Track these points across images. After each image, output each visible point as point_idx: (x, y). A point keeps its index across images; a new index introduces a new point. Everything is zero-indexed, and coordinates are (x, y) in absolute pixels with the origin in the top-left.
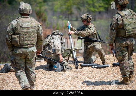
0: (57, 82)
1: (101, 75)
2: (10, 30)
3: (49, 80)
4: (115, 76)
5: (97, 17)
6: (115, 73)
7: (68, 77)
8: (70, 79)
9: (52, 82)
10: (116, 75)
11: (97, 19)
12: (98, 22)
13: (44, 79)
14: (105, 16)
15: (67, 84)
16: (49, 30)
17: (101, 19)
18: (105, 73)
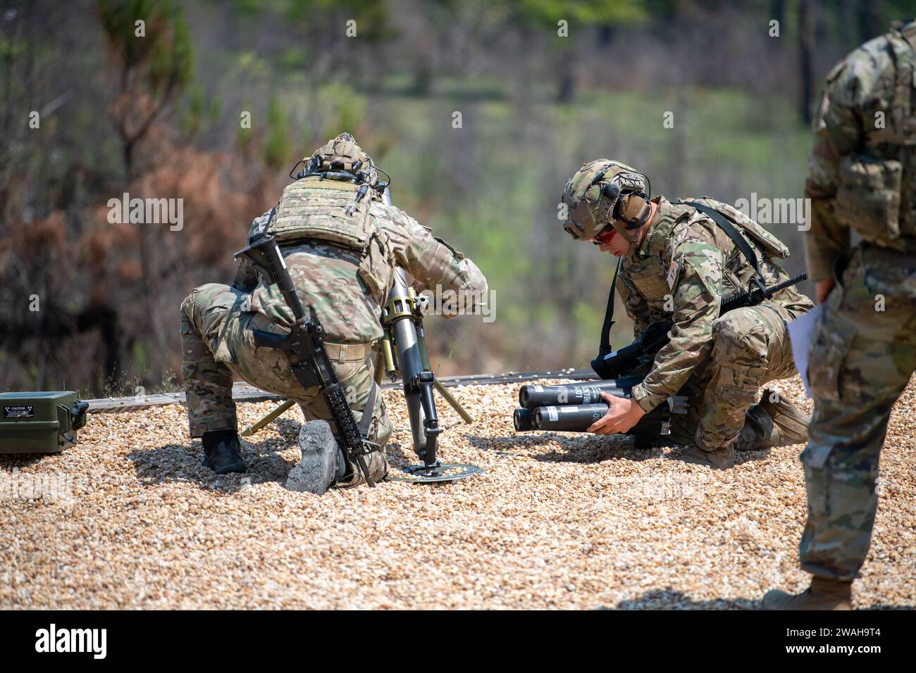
0: (285, 576)
1: (635, 526)
2: (837, 120)
3: (218, 555)
4: (744, 540)
5: (583, 72)
6: (743, 519)
7: (374, 539)
8: (390, 556)
9: (238, 573)
10: (753, 528)
11: (581, 90)
12: (594, 113)
13: (178, 550)
14: (650, 61)
15: (365, 589)
16: (206, 159)
17: (616, 87)
18: (663, 510)
